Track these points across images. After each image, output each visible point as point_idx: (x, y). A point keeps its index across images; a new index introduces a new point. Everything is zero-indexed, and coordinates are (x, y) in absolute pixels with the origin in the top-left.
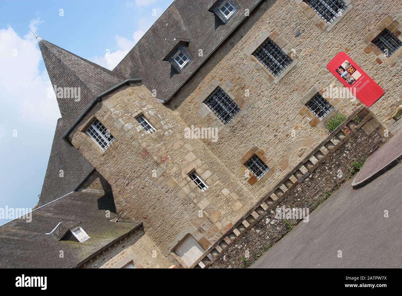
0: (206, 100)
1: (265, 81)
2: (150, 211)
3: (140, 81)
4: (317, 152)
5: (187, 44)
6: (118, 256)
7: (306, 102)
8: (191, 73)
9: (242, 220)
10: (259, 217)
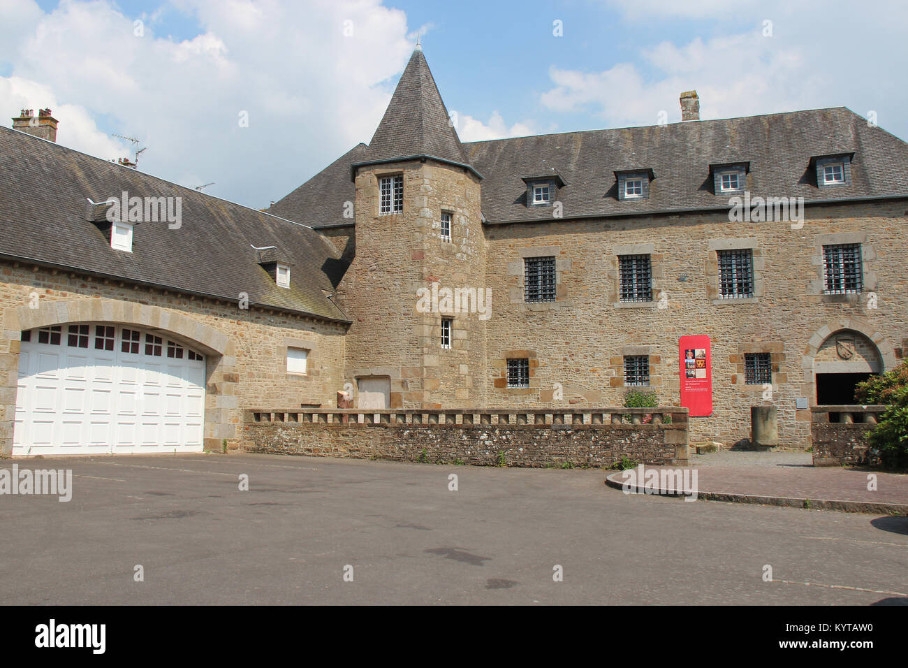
0: (529, 258)
1: (607, 295)
2: (371, 318)
3: (480, 179)
4: (598, 414)
5: (561, 185)
6: (300, 333)
7: (627, 354)
8: (539, 218)
9: (459, 412)
10: (479, 425)
